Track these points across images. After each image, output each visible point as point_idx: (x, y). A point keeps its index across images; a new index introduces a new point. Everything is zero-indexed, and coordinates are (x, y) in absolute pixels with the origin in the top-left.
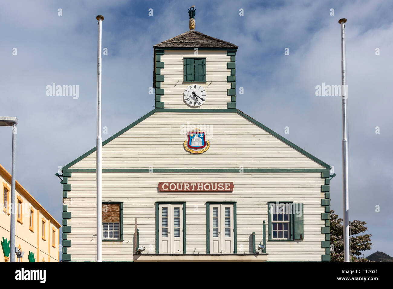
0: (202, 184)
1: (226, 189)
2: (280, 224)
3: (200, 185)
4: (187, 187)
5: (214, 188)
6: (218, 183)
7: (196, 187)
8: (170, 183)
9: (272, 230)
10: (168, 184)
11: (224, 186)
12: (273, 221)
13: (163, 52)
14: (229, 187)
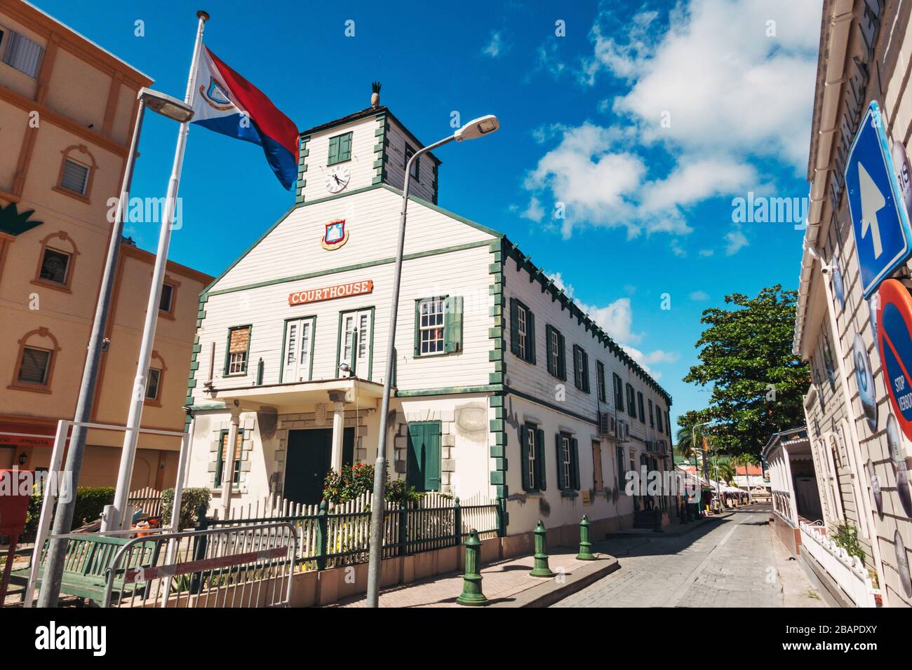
0: (335, 288)
1: (363, 291)
2: (433, 331)
3: (334, 290)
4: (319, 295)
5: (349, 291)
6: (354, 284)
7: (329, 293)
8: (300, 293)
9: (422, 341)
10: (298, 295)
11: (361, 287)
12: (422, 328)
13: (309, 137)
14: (367, 286)
